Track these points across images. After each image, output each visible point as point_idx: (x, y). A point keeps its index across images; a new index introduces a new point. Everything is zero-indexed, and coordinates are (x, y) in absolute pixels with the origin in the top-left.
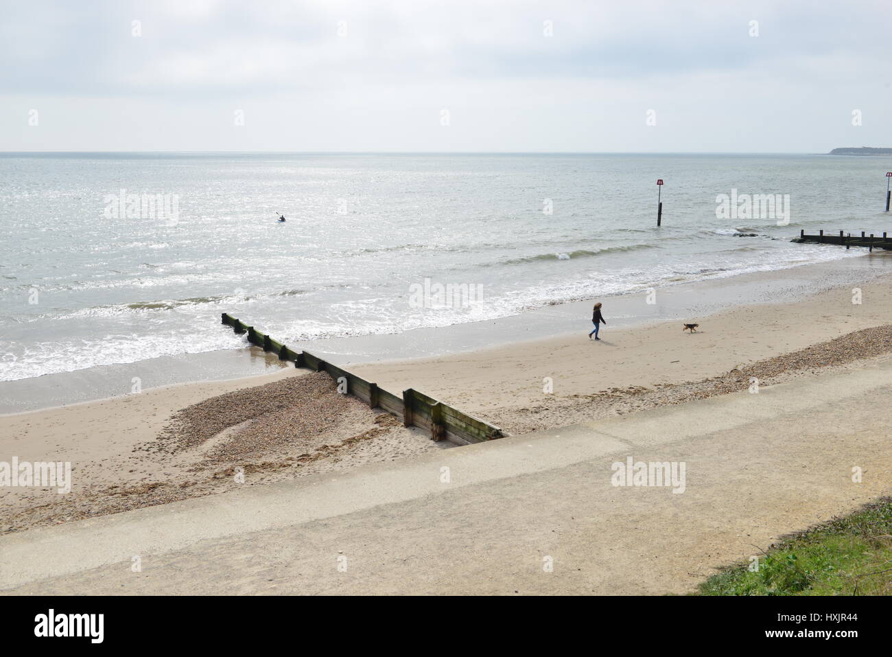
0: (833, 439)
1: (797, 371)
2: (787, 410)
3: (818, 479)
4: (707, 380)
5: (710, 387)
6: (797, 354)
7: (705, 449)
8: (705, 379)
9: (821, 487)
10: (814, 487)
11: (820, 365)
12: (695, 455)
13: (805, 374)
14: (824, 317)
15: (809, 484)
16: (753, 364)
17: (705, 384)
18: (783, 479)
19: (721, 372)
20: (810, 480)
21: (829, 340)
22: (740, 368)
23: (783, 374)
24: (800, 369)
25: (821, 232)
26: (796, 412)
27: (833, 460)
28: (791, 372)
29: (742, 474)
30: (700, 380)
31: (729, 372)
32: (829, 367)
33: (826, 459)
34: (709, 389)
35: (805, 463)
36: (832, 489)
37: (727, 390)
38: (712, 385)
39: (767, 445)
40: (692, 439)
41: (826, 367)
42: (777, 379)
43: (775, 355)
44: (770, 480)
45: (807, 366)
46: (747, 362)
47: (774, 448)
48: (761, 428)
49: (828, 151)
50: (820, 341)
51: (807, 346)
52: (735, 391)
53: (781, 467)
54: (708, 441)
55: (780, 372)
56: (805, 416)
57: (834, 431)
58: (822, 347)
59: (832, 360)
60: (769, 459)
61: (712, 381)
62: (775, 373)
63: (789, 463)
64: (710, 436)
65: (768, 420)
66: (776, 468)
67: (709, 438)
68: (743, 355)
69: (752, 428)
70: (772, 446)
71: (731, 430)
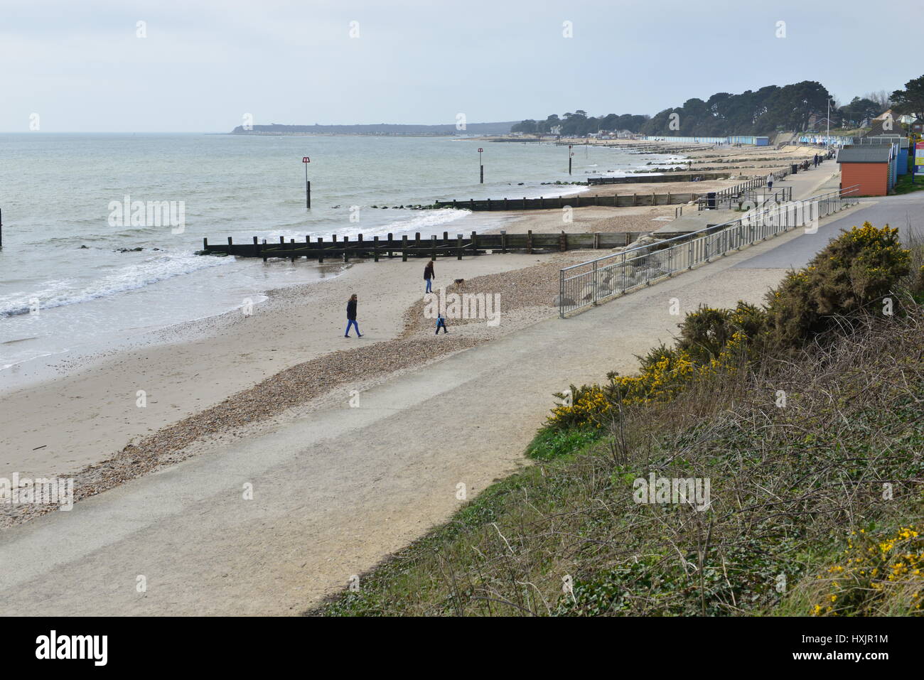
0: (260, 528)
1: (214, 435)
2: (197, 498)
3: (244, 589)
4: (90, 467)
5: (95, 478)
6: (212, 412)
7: (83, 580)
8: (86, 467)
9: (248, 600)
10: (240, 602)
11: (242, 423)
12: (70, 592)
13: (223, 438)
14: (243, 355)
15: (233, 600)
16: (152, 434)
17: (87, 474)
18: (198, 601)
19: (110, 452)
20: (233, 593)
21: (252, 387)
22: (135, 443)
23: (195, 442)
24: (217, 431)
25: (230, 239)
26: (210, 498)
27: (262, 557)
28: (206, 437)
29: (140, 606)
30: (80, 470)
31: (121, 450)
32: (254, 423)
33: (253, 558)
34: (94, 481)
35: (225, 571)
36: (263, 600)
37: (120, 479)
38: (98, 474)
39: (174, 555)
40: (62, 568)
41: (250, 425)
42: (187, 451)
43: (182, 416)
44: (181, 606)
45: (226, 427)
46: (146, 433)
47: (183, 557)
48: (163, 530)
49: (231, 129)
50: (240, 389)
51: (224, 398)
52: (131, 477)
53: (194, 584)
54: (88, 566)
55: (192, 440)
56: (223, 502)
57: (260, 517)
58: (243, 397)
59: (256, 413)
60: (178, 575)
61: (98, 468)
62: (184, 443)
63: (205, 575)
64: (89, 559)
65: (173, 516)
66: (187, 586)
67: (89, 561)
68: (140, 423)
69: (152, 534)
70: (180, 556)
71: (121, 542)
